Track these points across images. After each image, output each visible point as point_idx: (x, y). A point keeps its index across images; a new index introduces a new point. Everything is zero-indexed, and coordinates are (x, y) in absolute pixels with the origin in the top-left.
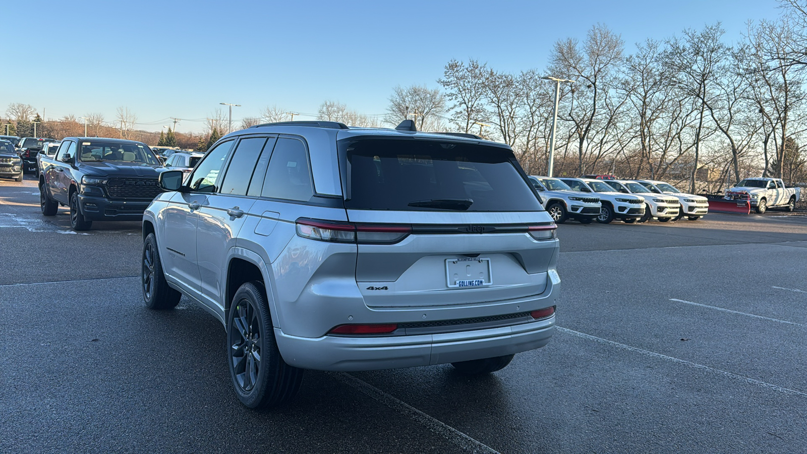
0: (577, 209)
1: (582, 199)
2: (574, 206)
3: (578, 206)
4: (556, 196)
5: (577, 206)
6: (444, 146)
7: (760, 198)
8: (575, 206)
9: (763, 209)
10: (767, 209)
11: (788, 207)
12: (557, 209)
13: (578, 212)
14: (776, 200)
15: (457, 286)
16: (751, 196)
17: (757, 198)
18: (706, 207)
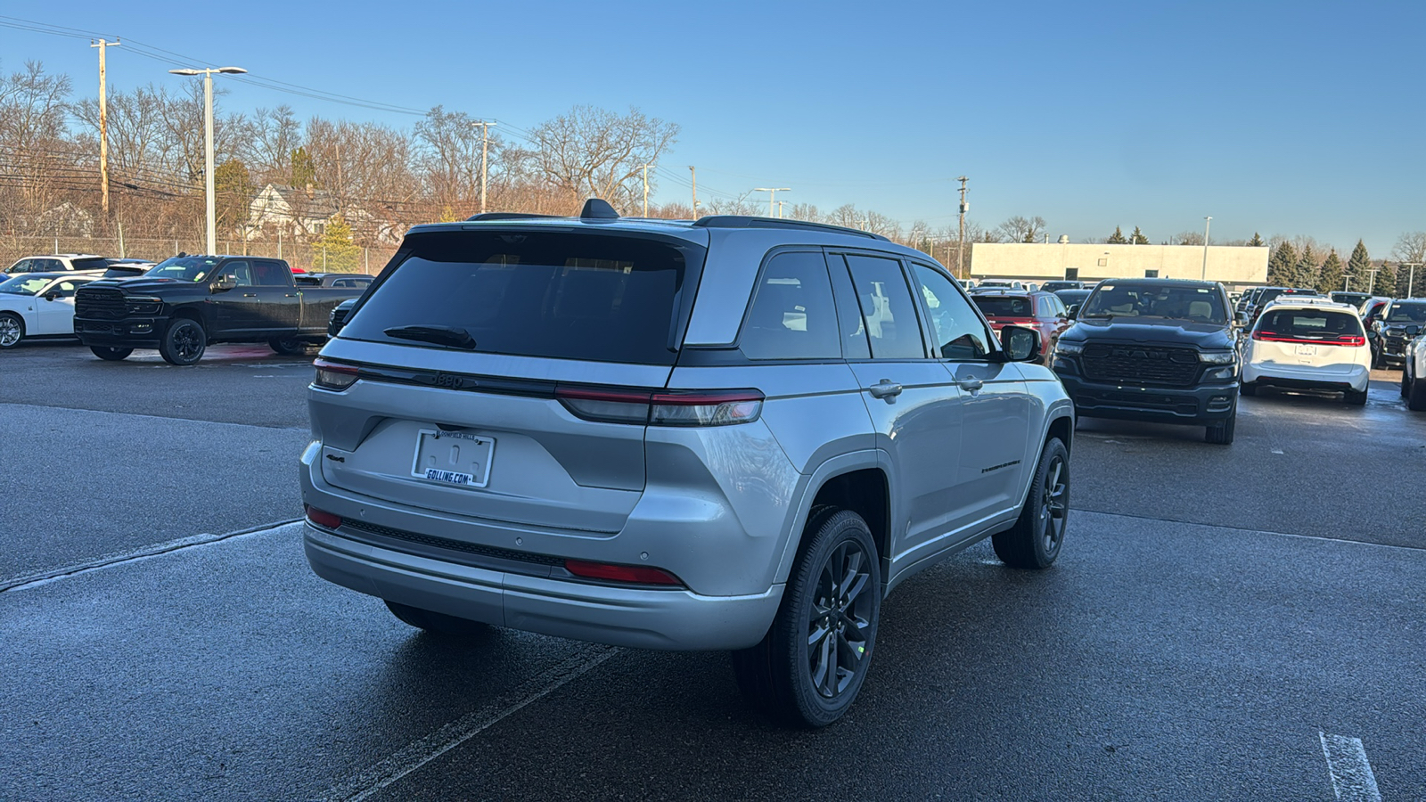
6: (507, 239)
15: (425, 476)
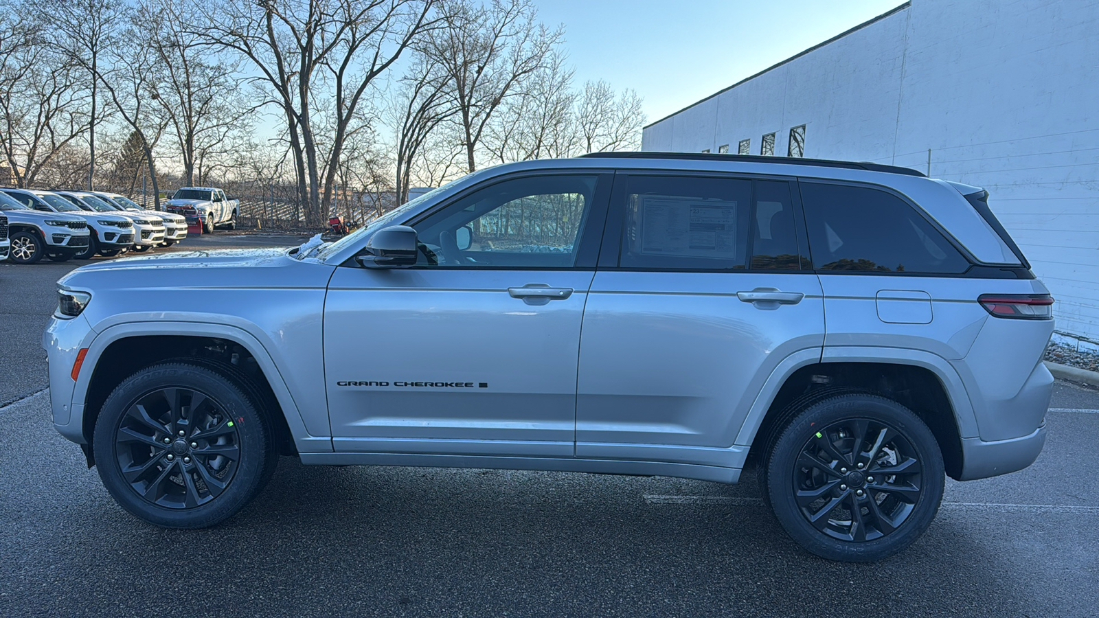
0: (61, 240)
1: (67, 223)
2: (55, 234)
3: (62, 235)
4: (17, 219)
5: (60, 235)
7: (207, 213)
8: (58, 234)
9: (211, 228)
10: (215, 228)
11: (231, 224)
12: (25, 240)
13: (64, 244)
14: (221, 217)
16: (197, 211)
17: (205, 213)
18: (185, 229)
